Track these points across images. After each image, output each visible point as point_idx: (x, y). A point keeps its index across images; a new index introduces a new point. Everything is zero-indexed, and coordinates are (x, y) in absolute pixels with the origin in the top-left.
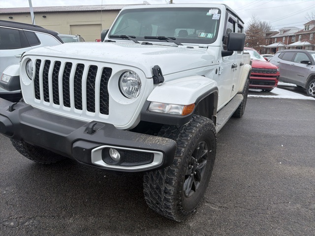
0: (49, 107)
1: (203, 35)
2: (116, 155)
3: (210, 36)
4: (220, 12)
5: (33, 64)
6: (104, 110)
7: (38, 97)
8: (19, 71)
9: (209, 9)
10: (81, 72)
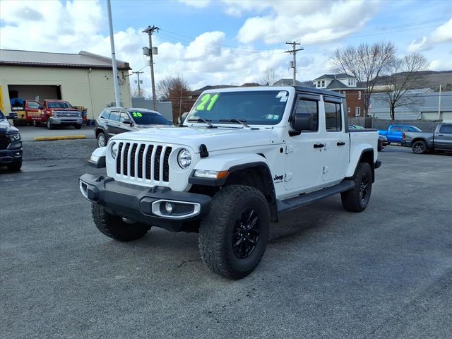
0: (127, 179)
1: (270, 117)
2: (169, 209)
3: (276, 117)
4: (288, 95)
5: (116, 147)
6: (166, 178)
7: (119, 172)
8: (105, 152)
9: (279, 91)
10: (151, 151)
